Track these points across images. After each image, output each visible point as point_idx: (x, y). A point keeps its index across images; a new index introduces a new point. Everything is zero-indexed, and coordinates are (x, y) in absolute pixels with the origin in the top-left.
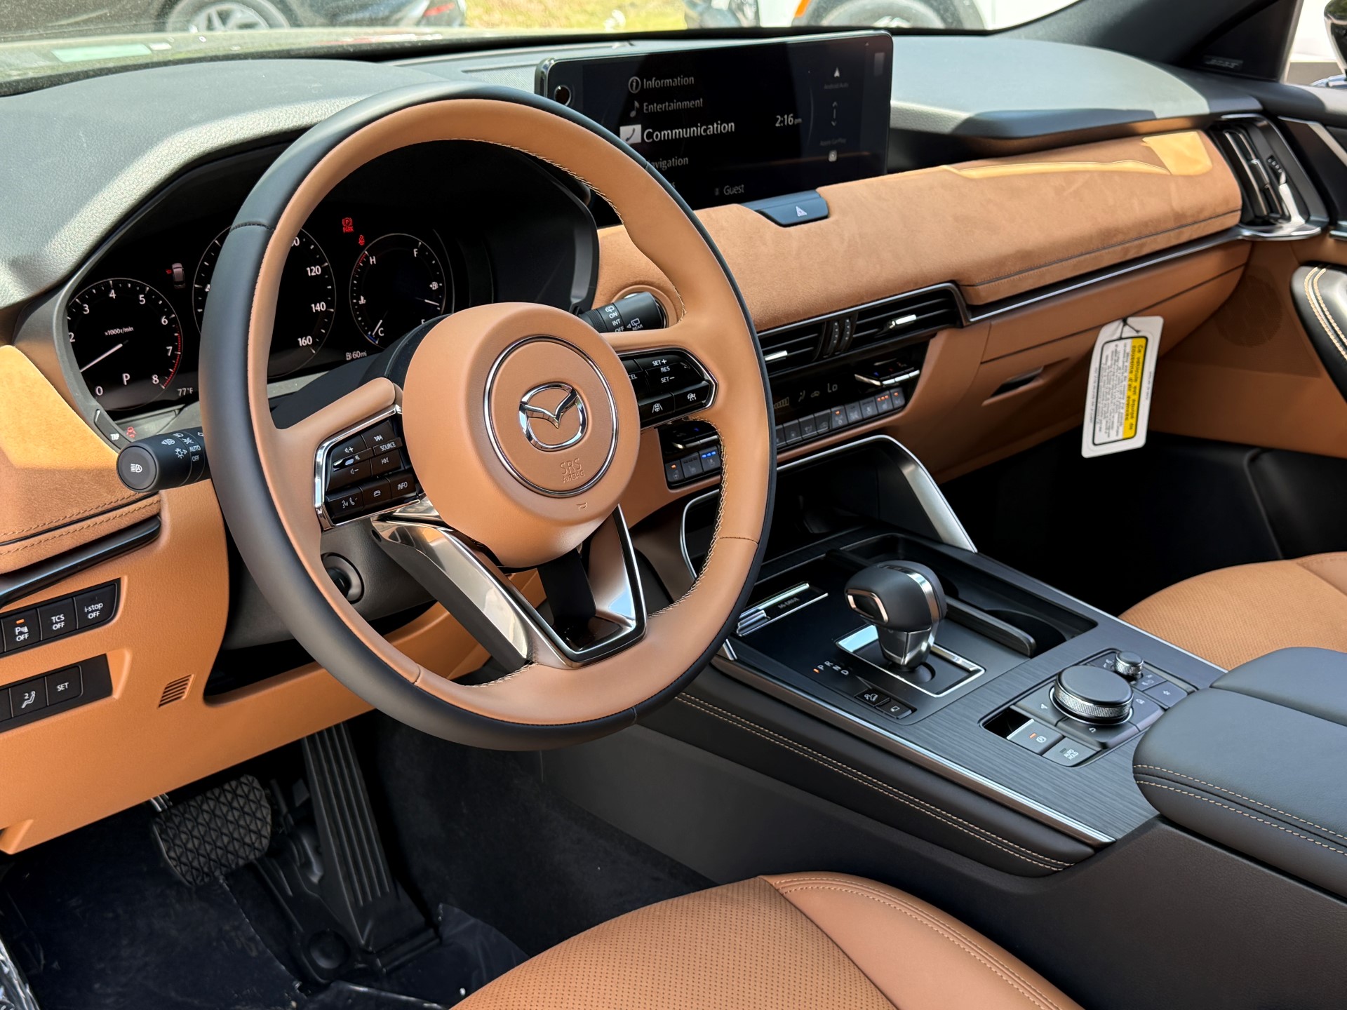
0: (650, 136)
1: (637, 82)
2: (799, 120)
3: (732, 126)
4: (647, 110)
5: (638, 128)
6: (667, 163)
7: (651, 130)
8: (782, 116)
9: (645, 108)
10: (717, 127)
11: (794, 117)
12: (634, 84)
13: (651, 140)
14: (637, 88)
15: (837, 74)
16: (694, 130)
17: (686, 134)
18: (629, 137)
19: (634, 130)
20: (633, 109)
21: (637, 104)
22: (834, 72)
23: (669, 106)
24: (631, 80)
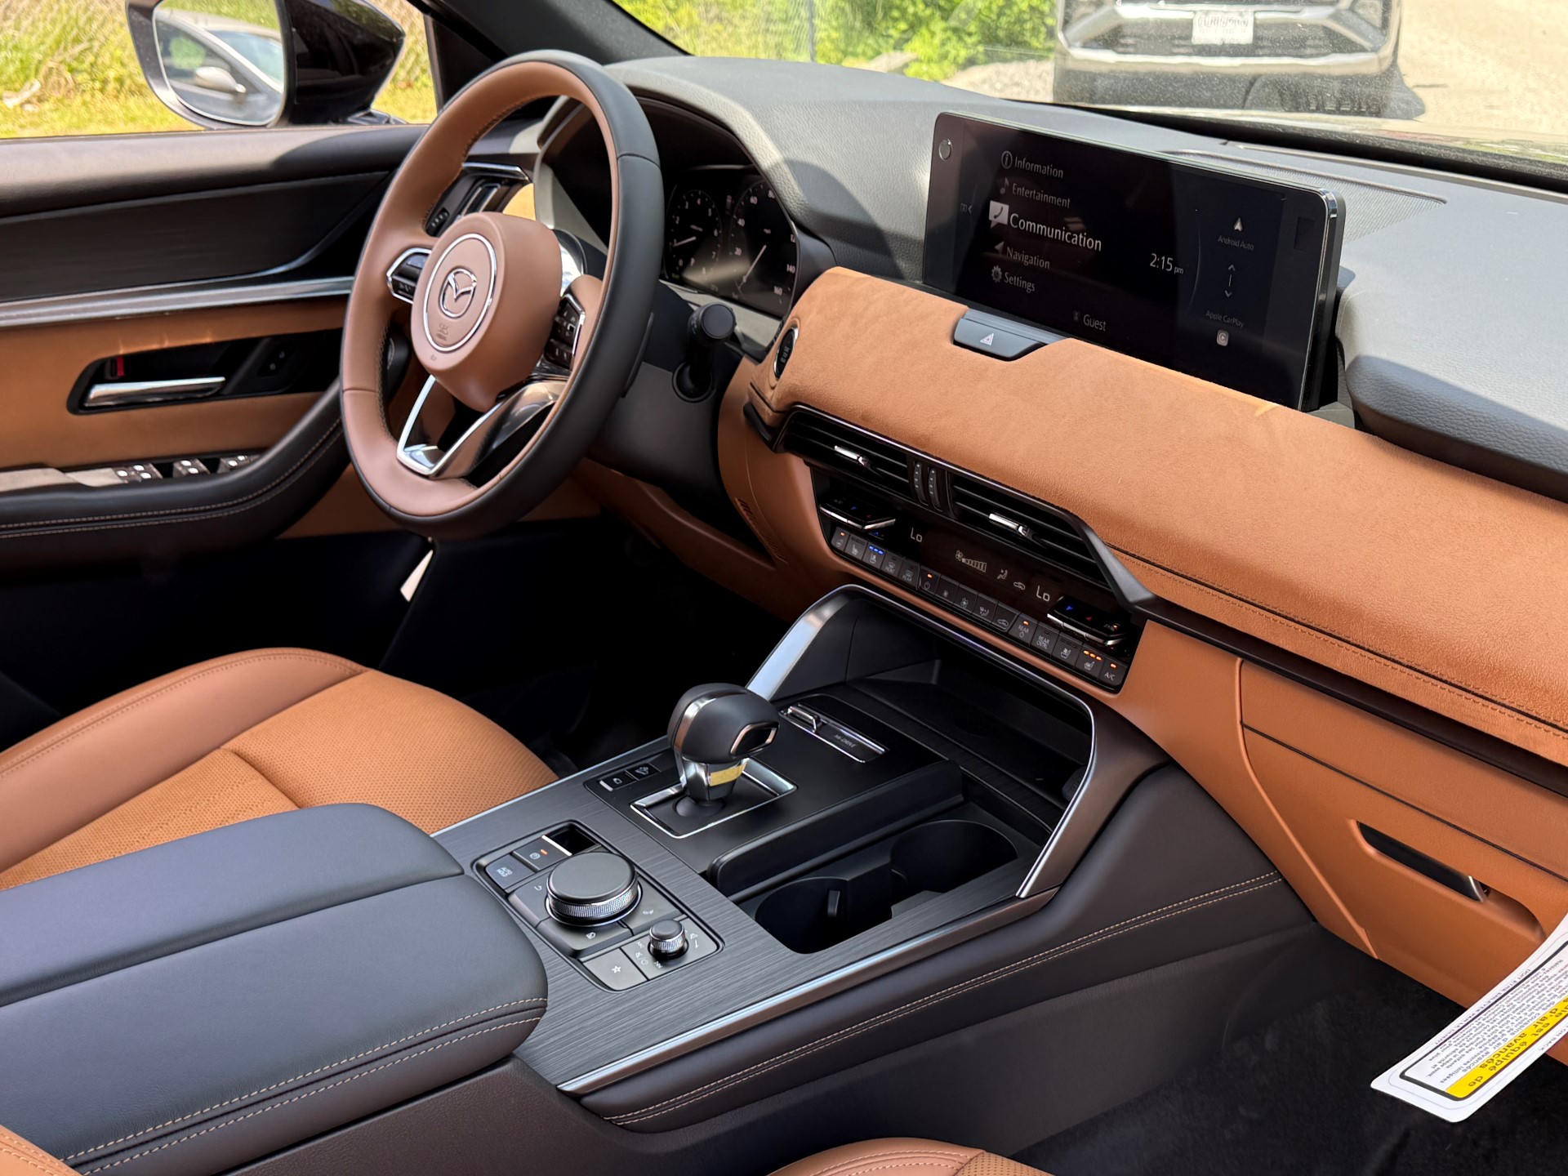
0: (1016, 221)
1: (1009, 157)
2: (1178, 270)
3: (1098, 244)
4: (1016, 191)
5: (1006, 208)
6: (1030, 258)
7: (1017, 216)
8: (1159, 256)
9: (1014, 189)
10: (1082, 239)
11: (1175, 264)
12: (1007, 159)
13: (1016, 227)
14: (1008, 164)
15: (1238, 227)
16: (1058, 233)
17: (1050, 234)
18: (997, 214)
19: (1002, 209)
20: (1003, 187)
21: (1007, 181)
22: (1235, 223)
23: (1036, 195)
24: (1005, 153)
